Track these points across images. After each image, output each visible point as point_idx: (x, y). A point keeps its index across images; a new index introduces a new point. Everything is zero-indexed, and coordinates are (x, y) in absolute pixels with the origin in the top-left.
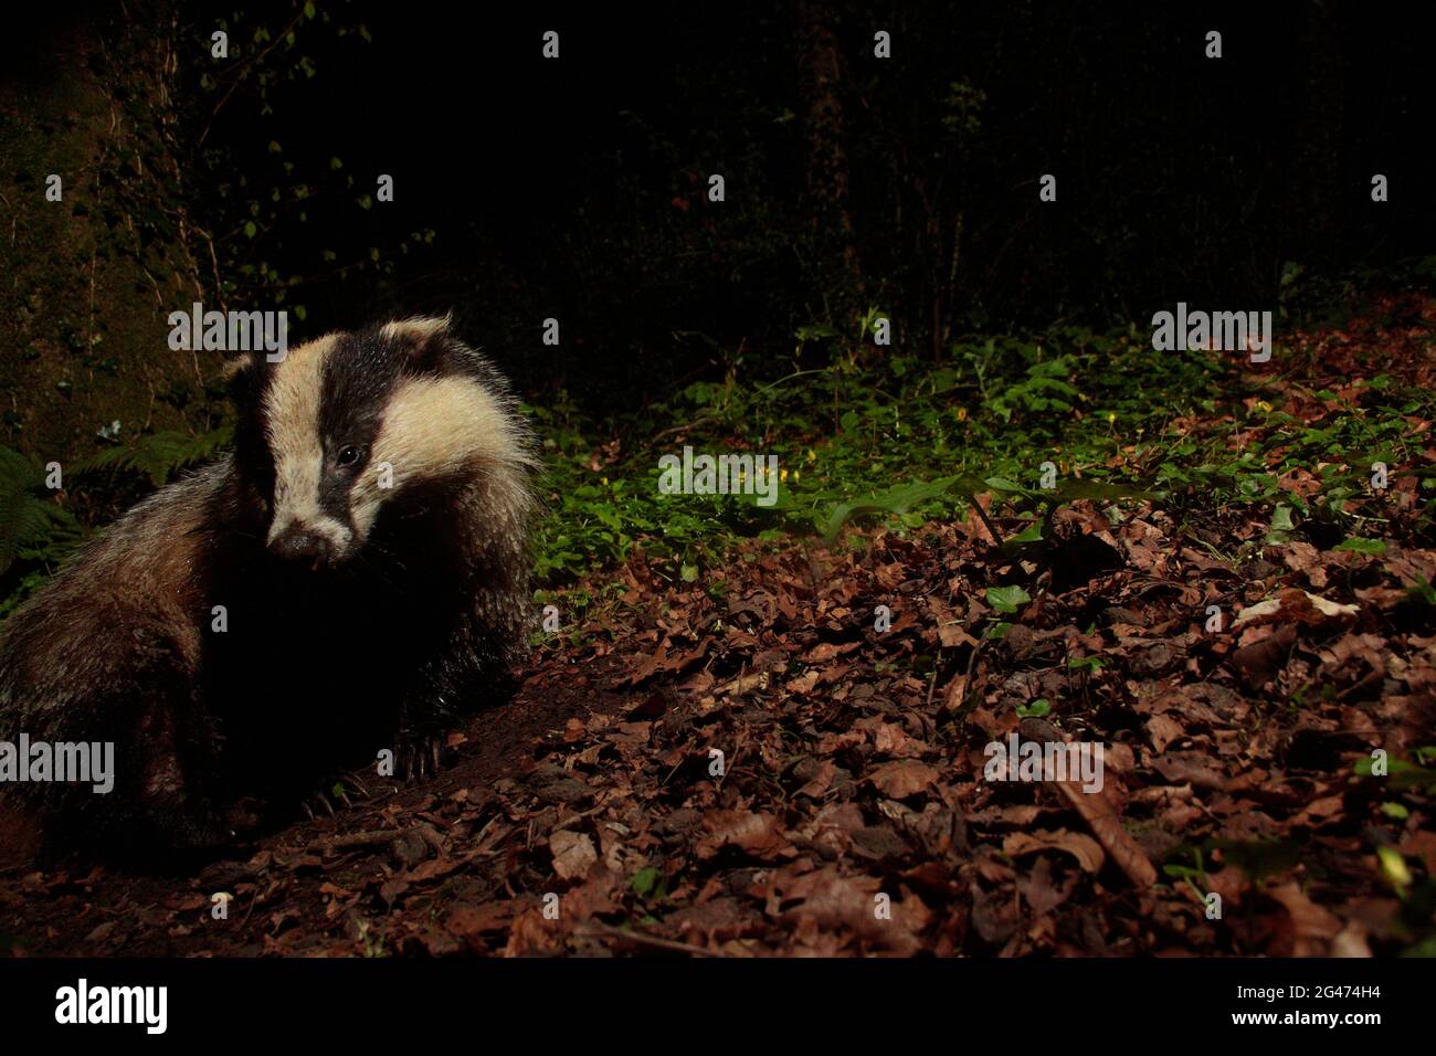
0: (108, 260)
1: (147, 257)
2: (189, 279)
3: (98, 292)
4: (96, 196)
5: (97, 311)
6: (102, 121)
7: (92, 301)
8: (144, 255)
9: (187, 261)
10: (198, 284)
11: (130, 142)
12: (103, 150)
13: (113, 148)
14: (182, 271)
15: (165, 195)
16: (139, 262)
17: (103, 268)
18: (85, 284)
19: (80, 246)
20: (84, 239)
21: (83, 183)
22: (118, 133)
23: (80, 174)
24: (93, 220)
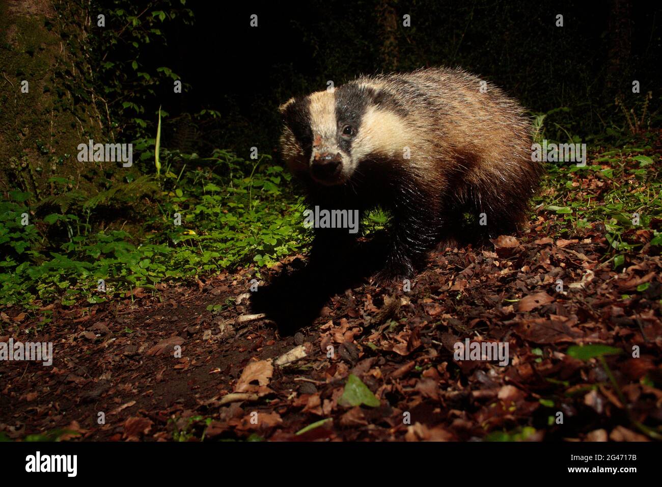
0: (59, 112)
1: (77, 111)
2: (96, 121)
3: (54, 127)
4: (54, 82)
5: (54, 136)
6: (56, 48)
7: (51, 130)
8: (75, 109)
9: (95, 112)
10: (100, 123)
11: (69, 58)
12: (57, 61)
13: (61, 60)
14: (93, 117)
15: (85, 82)
16: (73, 113)
17: (57, 116)
18: (49, 123)
19: (46, 106)
20: (48, 103)
21: (47, 76)
22: (64, 53)
23: (46, 73)
24: (52, 94)
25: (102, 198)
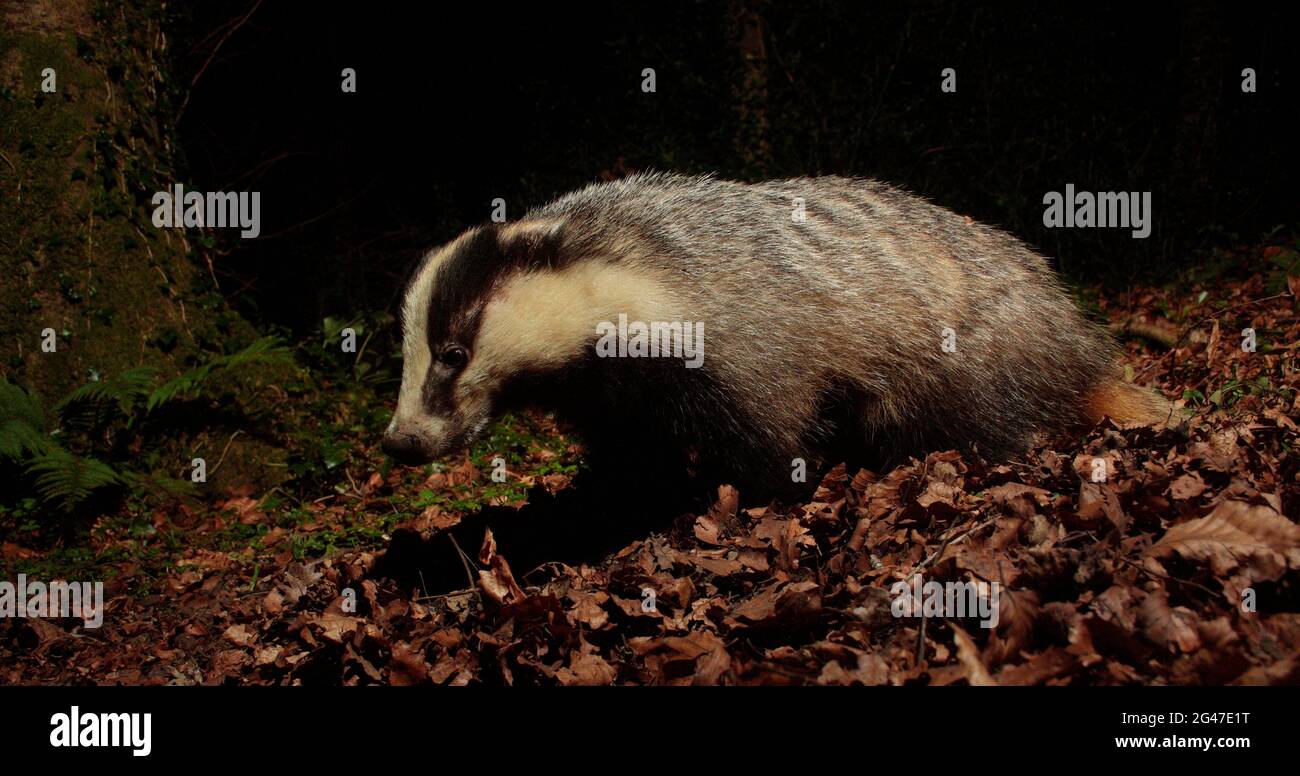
0: (104, 220)
1: (139, 216)
2: (177, 236)
3: (95, 248)
4: (93, 161)
5: (94, 266)
6: (98, 94)
7: (90, 256)
8: (136, 215)
10: (185, 241)
11: (124, 112)
12: (99, 120)
13: (109, 119)
14: (170, 229)
16: (132, 222)
17: (99, 228)
18: (83, 241)
19: (79, 207)
20: (83, 199)
21: (81, 150)
22: (113, 105)
23: (79, 142)
24: (91, 183)
25: (184, 385)
